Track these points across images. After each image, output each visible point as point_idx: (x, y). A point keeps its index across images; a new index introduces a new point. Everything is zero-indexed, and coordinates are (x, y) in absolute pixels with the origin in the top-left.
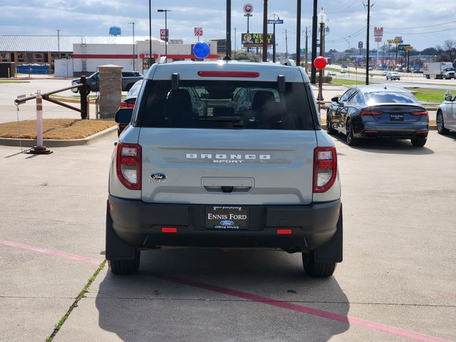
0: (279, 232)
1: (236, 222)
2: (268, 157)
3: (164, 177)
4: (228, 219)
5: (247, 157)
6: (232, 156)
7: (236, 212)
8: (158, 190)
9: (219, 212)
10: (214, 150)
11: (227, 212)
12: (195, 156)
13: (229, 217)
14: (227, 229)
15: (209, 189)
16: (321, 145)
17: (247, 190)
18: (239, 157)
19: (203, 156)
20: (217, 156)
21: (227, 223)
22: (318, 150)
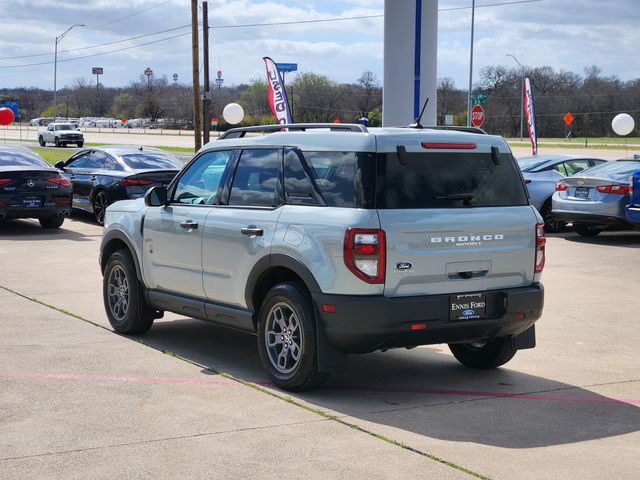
3: (411, 265)
4: (470, 309)
7: (476, 300)
8: (402, 282)
10: (456, 233)
11: (468, 301)
12: (440, 240)
14: (469, 319)
15: (452, 277)
19: (447, 240)
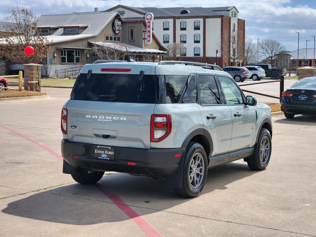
0: (129, 163)
1: (109, 155)
2: (125, 119)
5: (114, 118)
6: (107, 118)
9: (100, 149)
13: (105, 152)
16: (156, 113)
17: (114, 137)
18: (110, 118)
20: (100, 117)
21: (104, 156)
22: (154, 116)
